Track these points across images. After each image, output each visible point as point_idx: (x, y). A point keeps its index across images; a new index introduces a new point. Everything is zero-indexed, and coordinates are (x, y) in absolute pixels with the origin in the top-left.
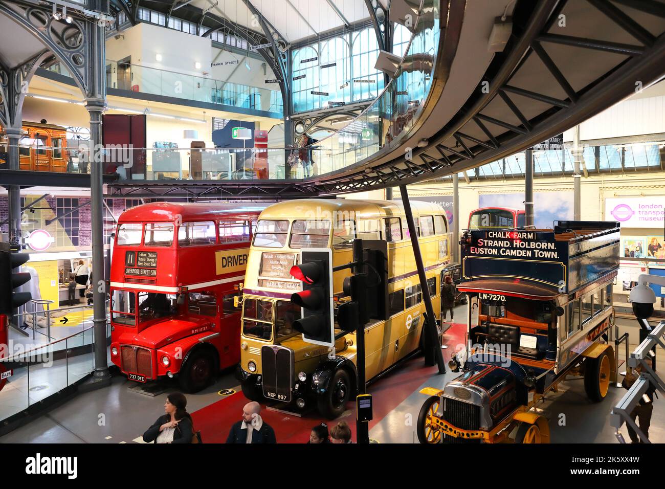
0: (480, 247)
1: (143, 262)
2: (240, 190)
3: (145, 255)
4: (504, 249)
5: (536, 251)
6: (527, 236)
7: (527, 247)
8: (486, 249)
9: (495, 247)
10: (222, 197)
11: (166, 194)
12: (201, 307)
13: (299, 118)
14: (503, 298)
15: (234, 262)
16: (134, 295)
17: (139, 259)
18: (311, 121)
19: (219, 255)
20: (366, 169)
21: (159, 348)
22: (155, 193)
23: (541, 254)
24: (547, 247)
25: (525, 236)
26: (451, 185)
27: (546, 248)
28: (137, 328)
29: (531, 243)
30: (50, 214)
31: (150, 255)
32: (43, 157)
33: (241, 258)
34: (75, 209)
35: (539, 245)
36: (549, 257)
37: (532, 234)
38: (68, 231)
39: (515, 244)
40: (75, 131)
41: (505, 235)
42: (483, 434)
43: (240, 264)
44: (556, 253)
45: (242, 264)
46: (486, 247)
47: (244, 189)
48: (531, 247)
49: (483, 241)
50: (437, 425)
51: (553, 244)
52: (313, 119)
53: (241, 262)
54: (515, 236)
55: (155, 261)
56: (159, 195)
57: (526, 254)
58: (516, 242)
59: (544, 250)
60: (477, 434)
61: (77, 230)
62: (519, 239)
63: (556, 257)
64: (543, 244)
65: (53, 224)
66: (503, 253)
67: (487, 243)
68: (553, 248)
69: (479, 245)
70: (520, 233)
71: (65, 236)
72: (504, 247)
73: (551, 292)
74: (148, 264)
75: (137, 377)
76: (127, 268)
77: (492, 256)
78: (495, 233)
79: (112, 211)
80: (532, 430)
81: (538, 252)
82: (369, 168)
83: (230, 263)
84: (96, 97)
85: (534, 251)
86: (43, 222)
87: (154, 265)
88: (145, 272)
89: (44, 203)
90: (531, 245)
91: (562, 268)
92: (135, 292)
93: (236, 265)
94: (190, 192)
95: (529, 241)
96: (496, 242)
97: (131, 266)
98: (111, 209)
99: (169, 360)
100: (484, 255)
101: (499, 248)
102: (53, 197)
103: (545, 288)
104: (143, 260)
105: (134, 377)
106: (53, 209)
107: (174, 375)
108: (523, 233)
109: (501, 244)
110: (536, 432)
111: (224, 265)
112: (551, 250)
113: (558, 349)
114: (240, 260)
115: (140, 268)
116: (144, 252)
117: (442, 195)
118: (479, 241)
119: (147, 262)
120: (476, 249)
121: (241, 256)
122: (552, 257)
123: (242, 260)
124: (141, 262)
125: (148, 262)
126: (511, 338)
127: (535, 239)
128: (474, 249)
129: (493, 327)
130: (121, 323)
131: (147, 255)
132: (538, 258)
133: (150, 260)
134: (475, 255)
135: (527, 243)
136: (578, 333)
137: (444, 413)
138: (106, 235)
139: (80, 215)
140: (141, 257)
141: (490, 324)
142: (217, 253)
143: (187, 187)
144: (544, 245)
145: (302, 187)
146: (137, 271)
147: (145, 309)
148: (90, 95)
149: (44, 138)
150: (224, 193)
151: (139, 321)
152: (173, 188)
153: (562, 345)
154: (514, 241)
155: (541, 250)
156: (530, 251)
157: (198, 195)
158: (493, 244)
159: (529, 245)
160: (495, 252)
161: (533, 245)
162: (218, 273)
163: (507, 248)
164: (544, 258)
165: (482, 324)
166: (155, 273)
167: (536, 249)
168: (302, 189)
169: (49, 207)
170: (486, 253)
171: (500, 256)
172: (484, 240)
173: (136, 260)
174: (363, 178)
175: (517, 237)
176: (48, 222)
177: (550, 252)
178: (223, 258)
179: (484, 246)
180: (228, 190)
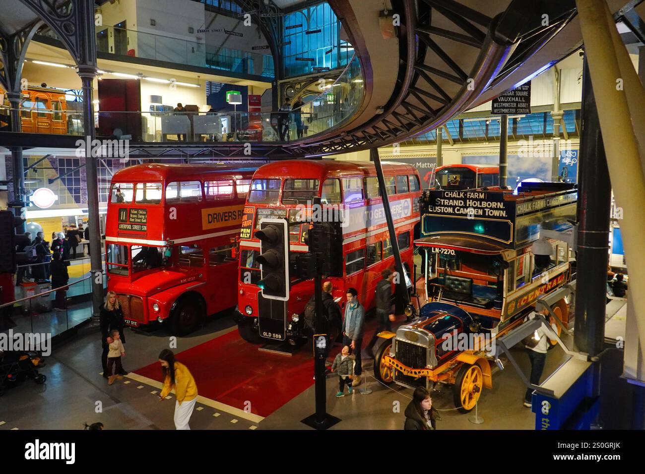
0: (438, 206)
1: (135, 218)
2: (231, 151)
3: (136, 212)
4: (459, 208)
5: (487, 210)
6: (479, 196)
7: (479, 206)
8: (442, 208)
9: (451, 206)
10: (213, 158)
11: (162, 155)
12: (191, 259)
13: (289, 82)
14: (453, 252)
15: (220, 219)
16: (127, 248)
17: (131, 216)
18: (301, 85)
19: (205, 212)
20: (342, 132)
21: (149, 296)
22: (150, 154)
23: (491, 213)
24: (497, 206)
25: (477, 196)
26: (435, 147)
27: (495, 207)
28: (130, 278)
29: (483, 202)
30: (52, 173)
31: (141, 212)
32: (45, 120)
33: (226, 214)
34: (76, 169)
35: (489, 205)
36: (498, 215)
37: (483, 194)
38: (70, 190)
39: (468, 203)
40: (77, 94)
41: (459, 195)
42: (428, 372)
43: (225, 220)
44: (505, 212)
45: (227, 220)
46: (442, 206)
47: (235, 150)
48: (483, 206)
49: (440, 201)
50: (390, 364)
51: (502, 203)
52: (303, 84)
53: (226, 218)
54: (468, 195)
55: (145, 217)
56: (155, 156)
57: (478, 213)
58: (469, 201)
59: (494, 209)
60: (423, 372)
61: (79, 189)
62: (472, 198)
63: (504, 216)
64: (493, 203)
65: (55, 182)
66: (457, 211)
67: (444, 202)
68: (502, 207)
69: (437, 204)
70: (472, 193)
71: (67, 194)
72: (458, 206)
73: (499, 247)
74: (139, 220)
75: (130, 322)
76: (120, 224)
77: (448, 214)
78: (450, 193)
79: (112, 171)
80: (473, 370)
81: (489, 211)
82: (344, 132)
83: (215, 220)
84: (87, 64)
85: (485, 209)
86: (46, 181)
87: (145, 221)
88: (136, 227)
89: (46, 163)
90: (483, 204)
91: (509, 226)
92: (128, 246)
93: (222, 221)
94: (185, 153)
95: (481, 200)
96: (451, 201)
97: (124, 222)
98: (111, 169)
99: (159, 307)
100: (440, 213)
101: (454, 207)
102: (55, 157)
103: (492, 243)
104: (134, 216)
105: (128, 322)
106: (56, 169)
107: (163, 320)
108: (475, 193)
109: (456, 203)
110: (478, 372)
111: (210, 221)
112: (500, 209)
113: (504, 299)
114: (225, 216)
115: (132, 224)
116: (136, 209)
117: (427, 157)
118: (436, 200)
119: (138, 218)
120: (434, 207)
121: (226, 213)
122: (501, 215)
123: (227, 216)
124: (133, 218)
125: (140, 218)
126: (465, 290)
127: (486, 198)
128: (432, 208)
129: (449, 279)
130: (116, 274)
131: (138, 212)
132: (489, 217)
133: (140, 217)
134: (432, 213)
135: (479, 202)
136: (528, 285)
137: (396, 354)
138: (101, 194)
139: (81, 175)
140: (133, 214)
141: (447, 276)
142: (203, 210)
143: (181, 149)
144: (494, 205)
145: (289, 148)
146: (129, 227)
147: (138, 262)
148: (81, 62)
149: (45, 101)
150: (216, 155)
151: (132, 273)
152: (168, 149)
153: (508, 296)
154: (468, 201)
155: (491, 208)
156: (482, 210)
157: (192, 156)
158: (448, 203)
159: (481, 204)
160: (450, 210)
161: (484, 204)
162: (204, 228)
163: (461, 207)
164: (494, 217)
165: (440, 276)
166: (145, 228)
167: (487, 208)
168: (289, 150)
169: (52, 167)
170: (442, 211)
171: (455, 214)
172: (441, 199)
173: (128, 216)
174: (340, 141)
175: (469, 197)
176: (51, 181)
177: (499, 211)
178: (209, 215)
179: (440, 205)
180: (220, 151)
